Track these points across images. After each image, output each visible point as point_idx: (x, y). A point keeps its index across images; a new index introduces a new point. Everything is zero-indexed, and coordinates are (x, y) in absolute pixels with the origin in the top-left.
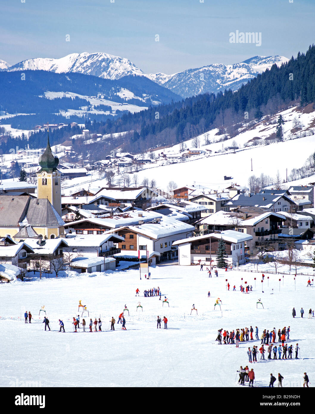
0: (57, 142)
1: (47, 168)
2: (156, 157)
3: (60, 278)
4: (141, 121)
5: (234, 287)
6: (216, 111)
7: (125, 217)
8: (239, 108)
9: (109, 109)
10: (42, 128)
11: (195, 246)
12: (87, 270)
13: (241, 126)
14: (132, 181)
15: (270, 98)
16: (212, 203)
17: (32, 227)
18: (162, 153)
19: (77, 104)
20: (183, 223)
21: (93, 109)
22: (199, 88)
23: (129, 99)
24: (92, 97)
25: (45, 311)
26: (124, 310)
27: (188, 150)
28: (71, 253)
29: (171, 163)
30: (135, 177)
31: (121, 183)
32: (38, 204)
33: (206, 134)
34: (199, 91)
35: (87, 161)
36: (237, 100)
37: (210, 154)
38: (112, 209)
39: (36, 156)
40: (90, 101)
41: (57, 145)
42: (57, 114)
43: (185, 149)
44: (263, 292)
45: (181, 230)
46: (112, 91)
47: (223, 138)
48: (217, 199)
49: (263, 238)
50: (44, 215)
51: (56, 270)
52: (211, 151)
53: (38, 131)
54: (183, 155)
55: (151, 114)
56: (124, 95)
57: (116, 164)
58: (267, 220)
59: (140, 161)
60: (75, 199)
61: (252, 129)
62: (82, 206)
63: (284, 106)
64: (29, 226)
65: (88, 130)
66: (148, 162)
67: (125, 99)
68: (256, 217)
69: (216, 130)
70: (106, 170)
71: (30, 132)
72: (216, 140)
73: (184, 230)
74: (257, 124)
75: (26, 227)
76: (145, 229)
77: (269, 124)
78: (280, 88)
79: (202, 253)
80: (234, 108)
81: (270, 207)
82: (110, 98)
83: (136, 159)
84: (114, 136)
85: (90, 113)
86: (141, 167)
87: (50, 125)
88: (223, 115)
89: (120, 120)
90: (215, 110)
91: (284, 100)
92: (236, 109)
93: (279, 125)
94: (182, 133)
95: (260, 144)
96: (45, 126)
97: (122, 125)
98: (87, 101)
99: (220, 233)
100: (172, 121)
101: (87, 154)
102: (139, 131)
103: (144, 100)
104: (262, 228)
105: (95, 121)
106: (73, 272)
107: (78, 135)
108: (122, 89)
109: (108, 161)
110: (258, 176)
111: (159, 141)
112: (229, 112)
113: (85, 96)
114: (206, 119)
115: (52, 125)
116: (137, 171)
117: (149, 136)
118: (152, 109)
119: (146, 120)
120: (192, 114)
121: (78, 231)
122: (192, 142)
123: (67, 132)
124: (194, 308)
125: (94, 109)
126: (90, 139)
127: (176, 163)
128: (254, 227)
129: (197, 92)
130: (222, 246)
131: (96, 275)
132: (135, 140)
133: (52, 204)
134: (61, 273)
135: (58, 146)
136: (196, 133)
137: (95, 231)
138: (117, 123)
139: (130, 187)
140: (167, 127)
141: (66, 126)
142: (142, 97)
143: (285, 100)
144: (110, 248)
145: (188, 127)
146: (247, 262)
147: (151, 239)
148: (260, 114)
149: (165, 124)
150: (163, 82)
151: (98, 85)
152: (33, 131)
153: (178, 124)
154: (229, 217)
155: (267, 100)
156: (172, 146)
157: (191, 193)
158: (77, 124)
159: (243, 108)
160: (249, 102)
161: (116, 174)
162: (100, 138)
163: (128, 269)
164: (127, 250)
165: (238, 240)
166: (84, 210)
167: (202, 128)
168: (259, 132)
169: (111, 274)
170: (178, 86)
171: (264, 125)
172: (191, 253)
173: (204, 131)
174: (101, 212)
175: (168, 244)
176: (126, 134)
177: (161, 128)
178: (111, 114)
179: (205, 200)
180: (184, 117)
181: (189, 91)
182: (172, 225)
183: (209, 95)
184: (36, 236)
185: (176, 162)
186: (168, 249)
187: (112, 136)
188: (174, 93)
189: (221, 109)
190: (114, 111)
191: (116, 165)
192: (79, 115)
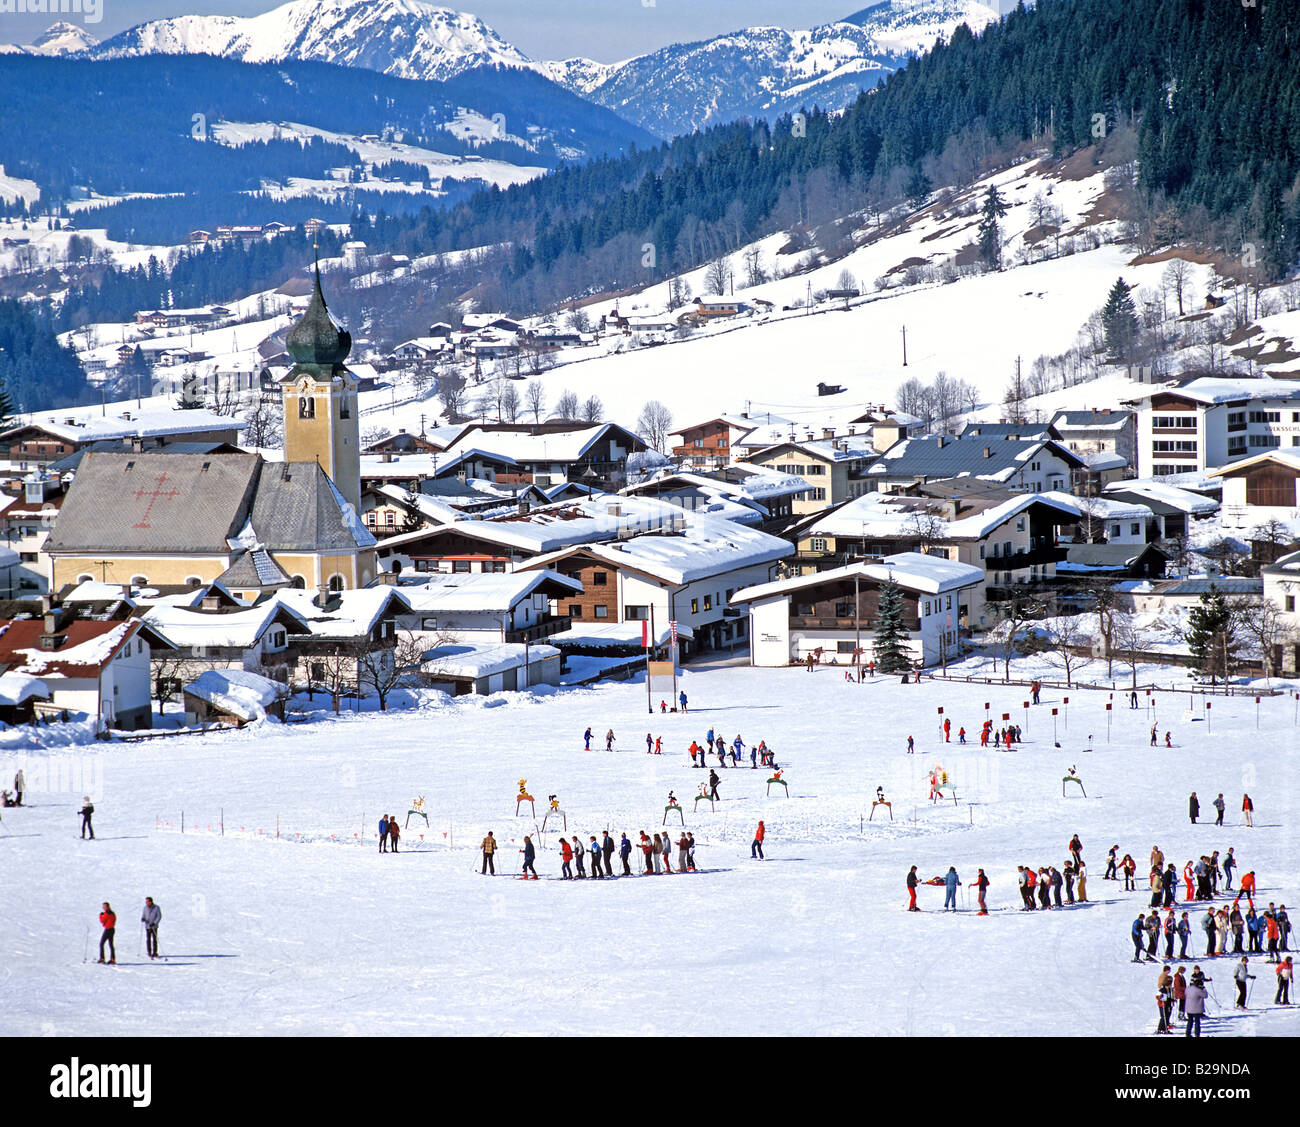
0: (262, 282)
1: (315, 366)
2: (592, 325)
3: (395, 712)
4: (533, 211)
5: (962, 733)
6: (779, 178)
7: (568, 516)
8: (852, 165)
9: (420, 174)
10: (210, 238)
11: (802, 603)
12: (474, 686)
13: (861, 224)
14: (524, 404)
15: (951, 132)
16: (819, 467)
17: (270, 552)
18: (614, 313)
19: (318, 161)
20: (756, 535)
21: (370, 177)
22: (704, 106)
23: (484, 142)
24: (364, 138)
25: (425, 815)
26: (667, 809)
27: (697, 301)
28: (416, 633)
29: (643, 344)
30: (534, 391)
31: (489, 409)
32: (288, 478)
33: (748, 248)
34: (705, 113)
35: (364, 341)
36: (847, 140)
37: (769, 314)
38: (515, 491)
39: (197, 330)
40: (358, 150)
41: (264, 293)
42: (255, 192)
43: (686, 297)
44: (1058, 745)
45: (753, 554)
46: (428, 116)
47: (805, 264)
48: (835, 454)
49: (1008, 577)
50: (307, 514)
51: (380, 685)
52: (769, 304)
53: (201, 247)
54: (681, 319)
55: (564, 189)
56: (467, 129)
57: (467, 350)
58: (1023, 520)
59: (546, 338)
60: (390, 461)
61: (896, 234)
62: (419, 485)
63: (997, 156)
64: (261, 550)
65: (361, 244)
66: (570, 342)
67: (472, 143)
68: (986, 511)
69: (780, 239)
70: (436, 370)
71: (173, 253)
72: (784, 270)
73: (762, 555)
74: (914, 216)
75: (252, 553)
76: (642, 554)
77: (954, 216)
78: (986, 101)
79: (826, 627)
80: (837, 166)
81: (1009, 479)
82: (424, 140)
83: (530, 332)
84: (448, 260)
85: (362, 190)
86: (549, 359)
87: (237, 229)
88: (802, 190)
89: (466, 210)
90: (775, 175)
91: (998, 137)
92: (845, 171)
93: (988, 220)
94: (672, 247)
95: (926, 280)
96: (222, 233)
97: (473, 225)
98: (348, 151)
99: (882, 562)
100: (639, 211)
101: (362, 319)
102: (530, 243)
103: (531, 144)
104: (1008, 546)
105: (381, 215)
106: (434, 691)
107: (331, 260)
108: (463, 112)
109: (442, 340)
110: (927, 381)
111: (595, 277)
112: (822, 177)
113: (343, 136)
114: (745, 202)
115: (243, 229)
116: (538, 372)
117: (565, 258)
118: (566, 173)
119: (549, 210)
120: (703, 187)
121: (420, 563)
122: (708, 277)
123: (294, 252)
124: (882, 800)
125: (374, 175)
126: (370, 270)
127: (663, 343)
128: (983, 542)
129: (697, 119)
130: (892, 603)
131: (506, 702)
132: (522, 272)
133: (331, 477)
134: (394, 696)
135: (269, 294)
136: (715, 248)
137: (476, 561)
138: (455, 219)
139: (518, 422)
140: (622, 229)
141: (290, 232)
142: (524, 135)
143: (1003, 138)
144: (538, 616)
145: (689, 231)
146: (968, 652)
147: (663, 584)
148: (921, 184)
149: (615, 221)
150: (589, 88)
151: (382, 100)
152: (184, 248)
153: (659, 219)
154: (900, 512)
155: (942, 140)
156: (638, 291)
157: (741, 440)
158: (323, 225)
159: (866, 168)
160: (885, 148)
161: (470, 382)
162: (403, 269)
163: (597, 680)
164: (585, 621)
165: (941, 584)
166: (427, 496)
167: (733, 231)
168: (923, 241)
169: (548, 697)
170: (638, 99)
171: (936, 219)
172: (790, 629)
173: (741, 241)
174: (480, 502)
175: (714, 600)
176: (488, 255)
177: (601, 235)
178: (427, 191)
179: (799, 459)
180: (676, 197)
181: (672, 117)
182: (725, 540)
183: (748, 126)
184: (284, 580)
185: (661, 339)
186: (716, 616)
187: (442, 263)
188: (626, 123)
189: (794, 170)
190: (436, 180)
191: (470, 354)
192: (325, 198)
